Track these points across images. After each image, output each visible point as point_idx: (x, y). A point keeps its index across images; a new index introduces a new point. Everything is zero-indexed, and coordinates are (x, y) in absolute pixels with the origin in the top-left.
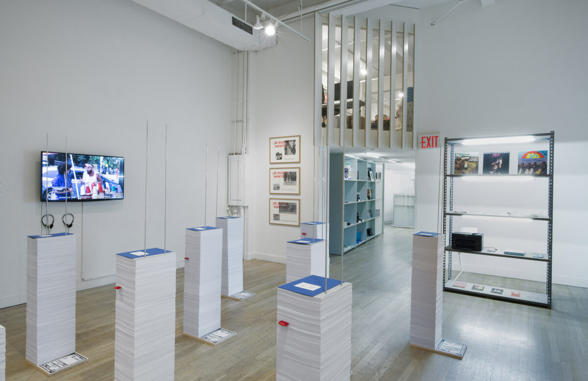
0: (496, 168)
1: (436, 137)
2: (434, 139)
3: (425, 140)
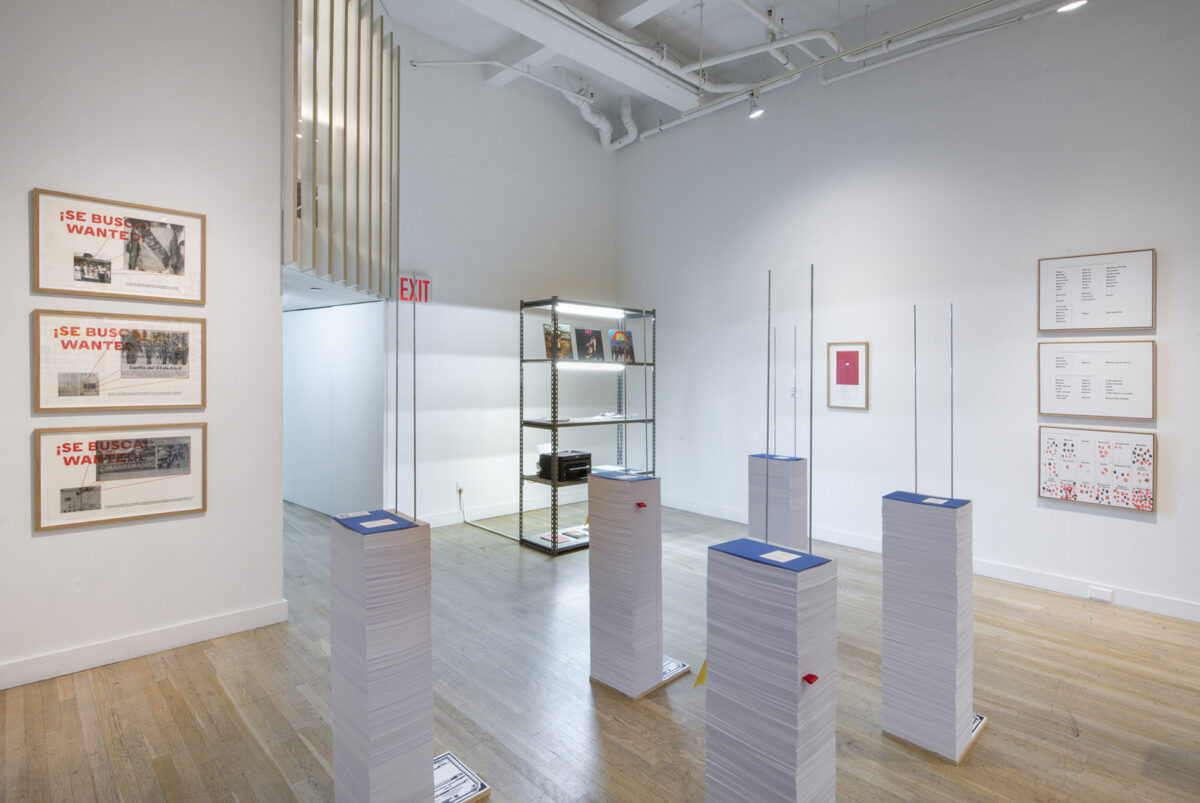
0: (591, 351)
3: (407, 284)
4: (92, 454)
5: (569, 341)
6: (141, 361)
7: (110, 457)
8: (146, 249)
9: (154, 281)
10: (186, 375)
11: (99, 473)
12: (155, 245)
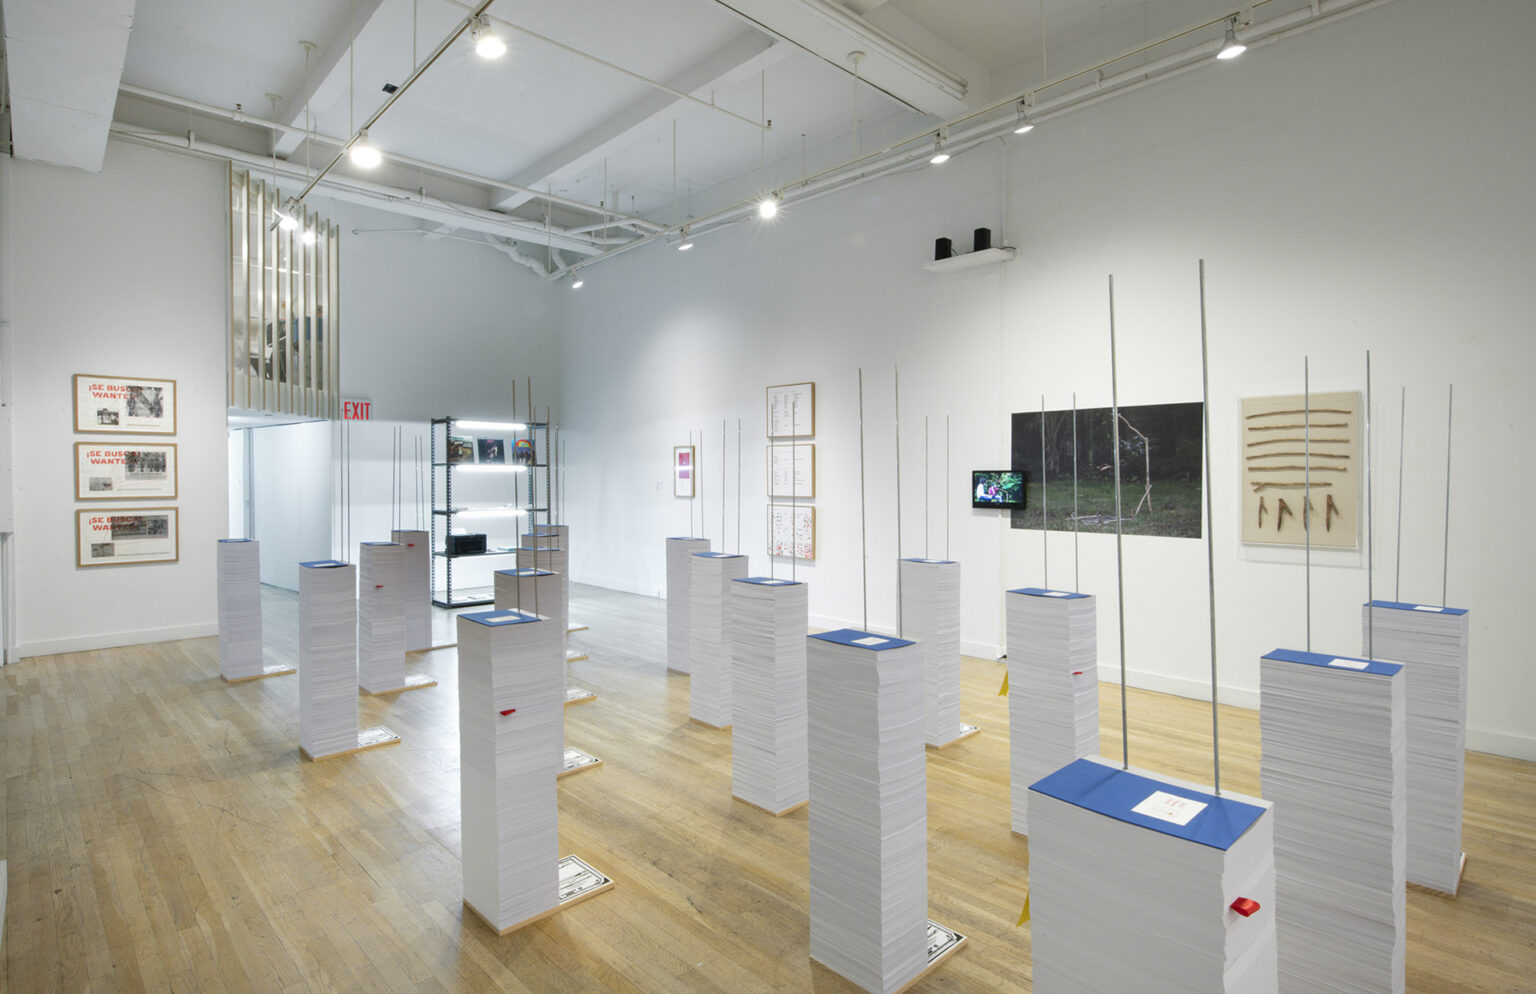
0: (492, 456)
1: (367, 404)
2: (365, 407)
3: (350, 407)
4: (109, 525)
5: (472, 449)
6: (137, 470)
7: (119, 526)
8: (139, 404)
9: (145, 422)
10: (165, 478)
11: (113, 536)
12: (145, 401)
